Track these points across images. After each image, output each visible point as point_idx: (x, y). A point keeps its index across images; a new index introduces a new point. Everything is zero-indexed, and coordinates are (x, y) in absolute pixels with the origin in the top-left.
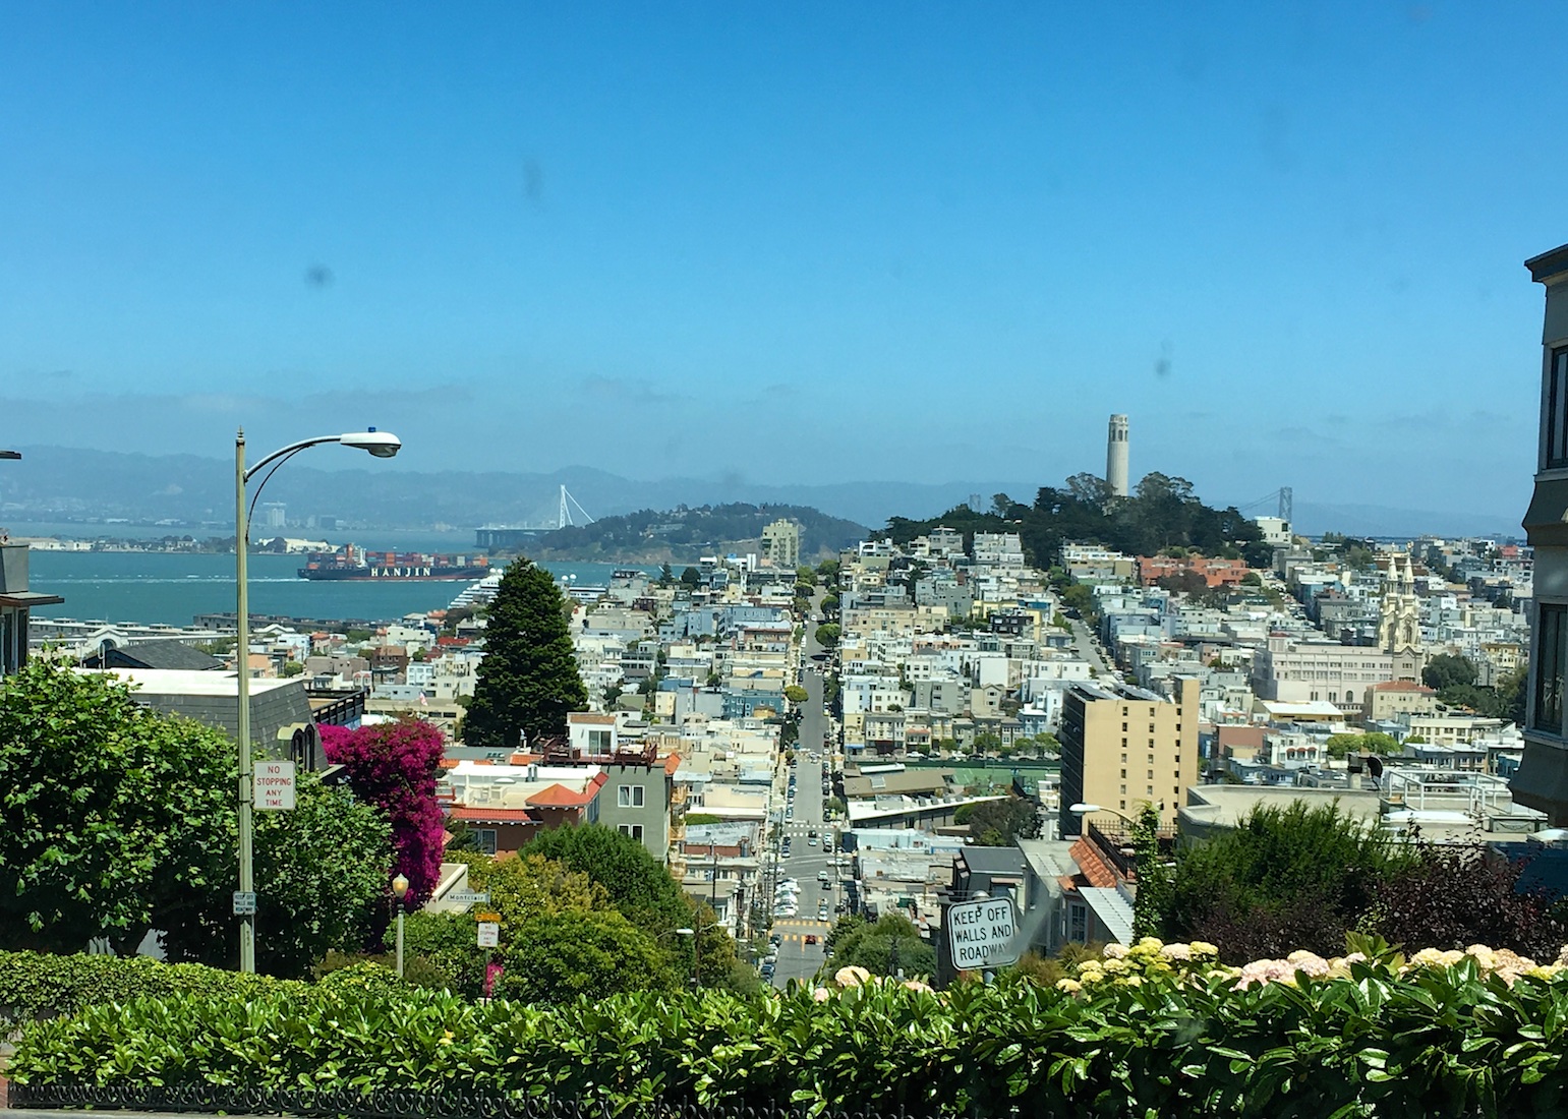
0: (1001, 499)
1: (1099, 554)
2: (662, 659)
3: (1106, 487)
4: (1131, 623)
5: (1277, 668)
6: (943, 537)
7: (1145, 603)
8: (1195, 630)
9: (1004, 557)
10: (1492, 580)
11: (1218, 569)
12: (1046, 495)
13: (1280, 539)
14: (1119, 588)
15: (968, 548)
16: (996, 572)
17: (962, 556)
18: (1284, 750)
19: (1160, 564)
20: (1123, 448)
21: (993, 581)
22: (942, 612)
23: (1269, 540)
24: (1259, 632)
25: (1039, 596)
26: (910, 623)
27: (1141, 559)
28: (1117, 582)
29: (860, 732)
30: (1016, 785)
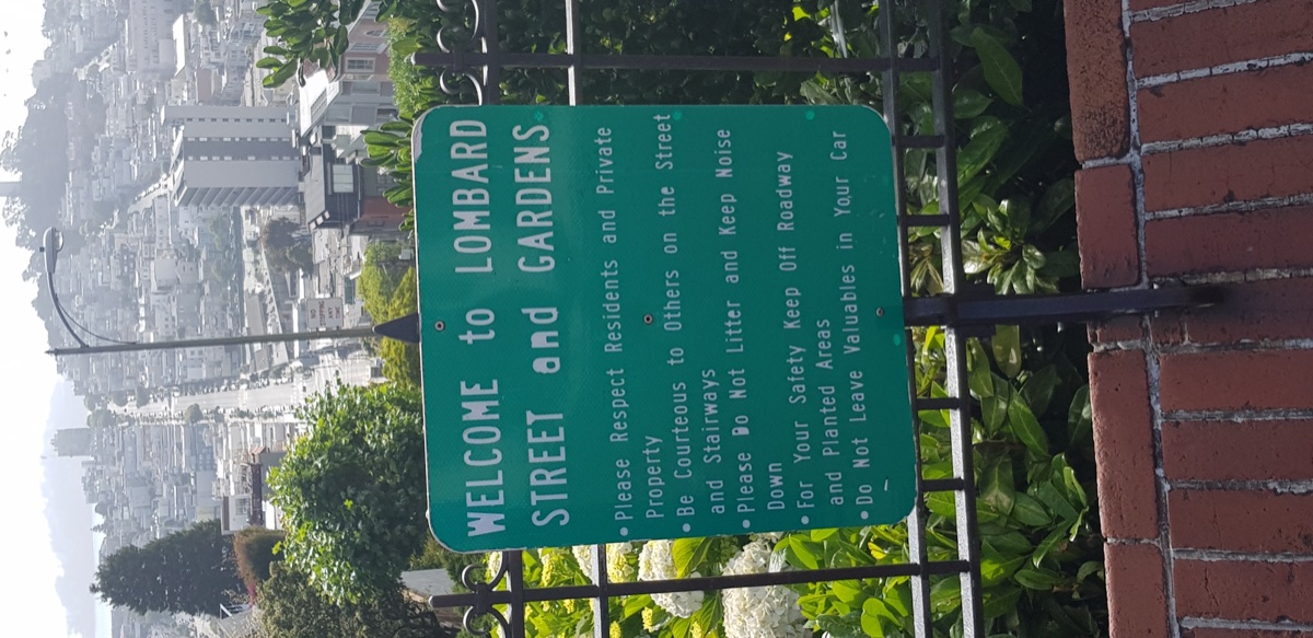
29: (218, 364)
30: (253, 244)
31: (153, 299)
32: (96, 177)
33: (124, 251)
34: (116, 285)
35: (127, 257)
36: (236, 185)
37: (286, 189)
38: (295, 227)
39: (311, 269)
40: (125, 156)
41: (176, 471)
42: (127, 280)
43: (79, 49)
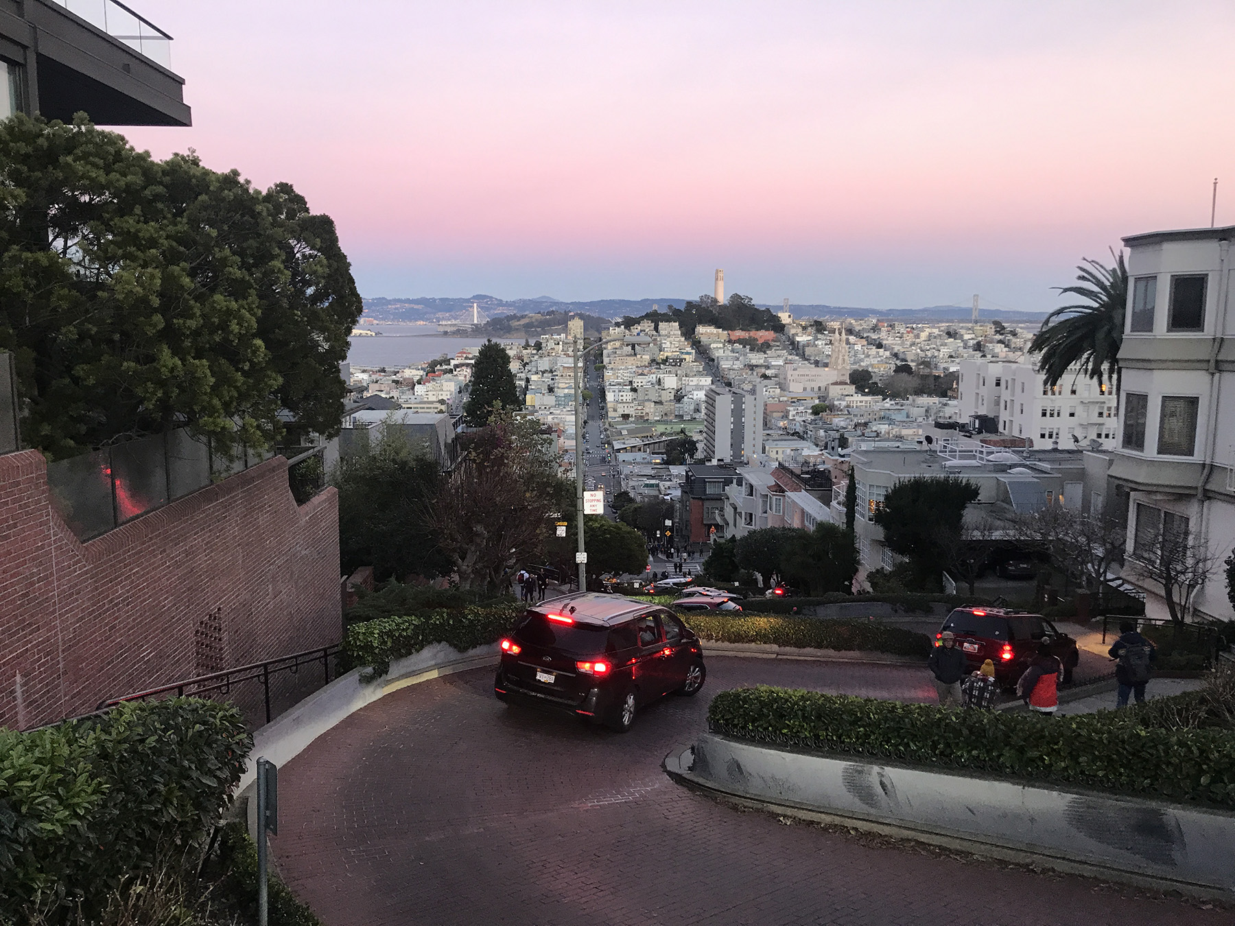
0: (670, 307)
1: (711, 330)
2: (528, 380)
3: (715, 301)
4: (727, 360)
5: (789, 377)
6: (646, 325)
7: (733, 351)
8: (754, 362)
9: (672, 333)
10: (874, 336)
11: (763, 335)
12: (689, 304)
13: (788, 322)
14: (721, 345)
15: (656, 329)
16: (668, 339)
17: (655, 333)
18: (795, 413)
19: (739, 334)
20: (721, 284)
21: (668, 343)
22: (647, 357)
23: (783, 322)
24: (781, 362)
25: (689, 349)
26: (633, 362)
27: (730, 332)
28: (720, 342)
29: (615, 410)
30: (682, 431)
31: (654, 376)
32: (724, 345)
33: (681, 360)
34: (663, 355)
35: (678, 362)
36: (717, 424)
37: (714, 452)
38: (692, 457)
39: (667, 463)
40: (735, 362)
41: (556, 385)
42: (665, 361)
43: (798, 339)
